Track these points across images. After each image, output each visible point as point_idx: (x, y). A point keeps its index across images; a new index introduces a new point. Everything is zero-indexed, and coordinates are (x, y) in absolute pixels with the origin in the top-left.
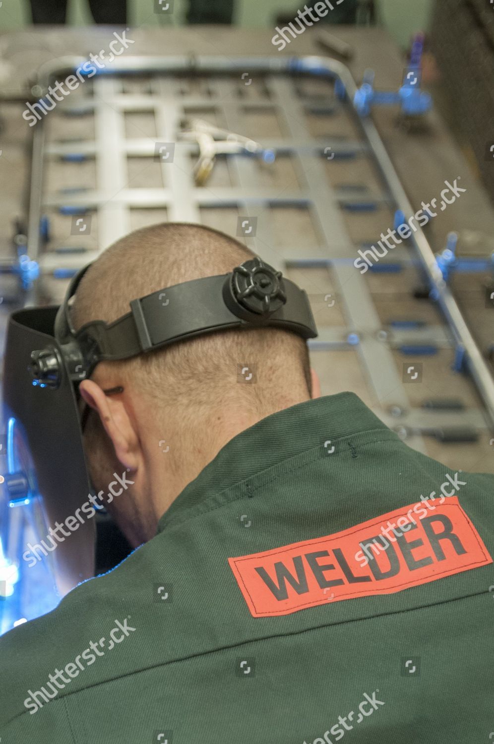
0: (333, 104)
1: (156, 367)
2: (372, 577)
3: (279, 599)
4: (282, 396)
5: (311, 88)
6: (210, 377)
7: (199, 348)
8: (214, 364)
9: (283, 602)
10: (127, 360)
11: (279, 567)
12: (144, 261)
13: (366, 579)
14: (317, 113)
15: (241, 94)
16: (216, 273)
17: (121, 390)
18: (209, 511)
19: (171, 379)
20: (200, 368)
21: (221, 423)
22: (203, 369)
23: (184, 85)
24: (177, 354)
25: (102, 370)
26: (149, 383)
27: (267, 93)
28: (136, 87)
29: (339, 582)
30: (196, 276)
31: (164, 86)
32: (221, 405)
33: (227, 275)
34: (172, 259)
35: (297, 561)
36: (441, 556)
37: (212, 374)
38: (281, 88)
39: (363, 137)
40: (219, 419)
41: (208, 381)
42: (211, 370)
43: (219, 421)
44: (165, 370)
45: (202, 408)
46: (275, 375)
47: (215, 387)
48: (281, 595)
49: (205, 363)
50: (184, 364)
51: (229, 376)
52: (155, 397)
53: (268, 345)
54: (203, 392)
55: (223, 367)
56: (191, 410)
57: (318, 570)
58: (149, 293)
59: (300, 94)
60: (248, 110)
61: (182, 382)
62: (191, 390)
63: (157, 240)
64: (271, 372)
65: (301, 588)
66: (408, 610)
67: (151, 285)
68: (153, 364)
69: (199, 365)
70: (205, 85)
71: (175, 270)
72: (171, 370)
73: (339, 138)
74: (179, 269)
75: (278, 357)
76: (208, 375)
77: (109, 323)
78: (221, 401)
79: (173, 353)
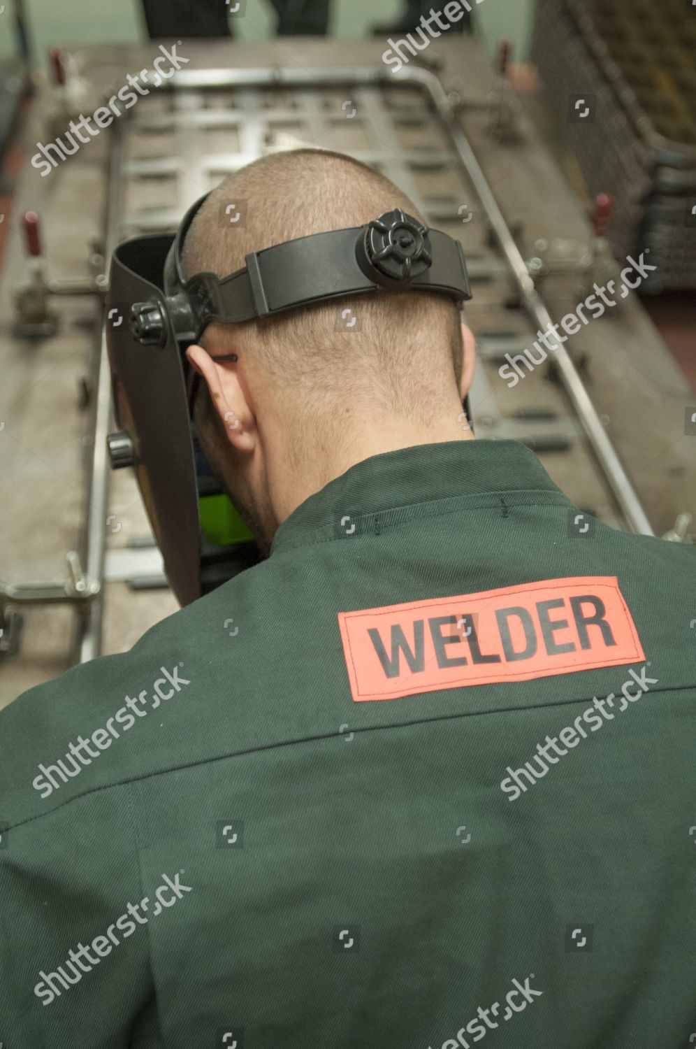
0: (420, 113)
1: (275, 338)
2: (503, 657)
3: (388, 676)
4: (422, 387)
5: (400, 99)
6: (338, 355)
7: (326, 319)
8: (344, 339)
9: (392, 680)
10: (243, 324)
11: (396, 630)
12: (265, 204)
13: (494, 659)
14: (407, 124)
15: (327, 106)
16: (350, 225)
17: (235, 358)
18: (326, 541)
19: (293, 355)
20: (327, 343)
21: (350, 417)
22: (331, 344)
23: (269, 98)
24: (300, 324)
25: (212, 333)
26: (267, 356)
27: (354, 105)
28: (218, 101)
29: (461, 662)
30: (327, 227)
31: (249, 100)
32: (350, 393)
33: (362, 227)
34: (298, 202)
35: (418, 626)
36: (586, 643)
37: (341, 352)
38: (369, 99)
39: (453, 147)
40: (347, 411)
41: (336, 361)
42: (340, 347)
43: (348, 415)
44: (285, 341)
45: (328, 395)
46: (415, 357)
47: (344, 369)
48: (390, 669)
49: (332, 337)
50: (308, 337)
51: (361, 357)
52: (274, 373)
53: (408, 316)
54: (331, 373)
55: (353, 343)
56: (315, 395)
57: (440, 642)
58: (269, 245)
59: (388, 105)
60: (335, 123)
61: (305, 358)
62: (317, 370)
63: (283, 175)
64: (410, 353)
65: (416, 665)
66: (536, 707)
67: (272, 234)
68: (272, 333)
69: (325, 339)
70: (290, 98)
71: (301, 218)
72: (292, 342)
73: (428, 149)
74: (306, 217)
75: (419, 333)
76: (337, 353)
77: (221, 278)
78: (351, 389)
79: (295, 324)
